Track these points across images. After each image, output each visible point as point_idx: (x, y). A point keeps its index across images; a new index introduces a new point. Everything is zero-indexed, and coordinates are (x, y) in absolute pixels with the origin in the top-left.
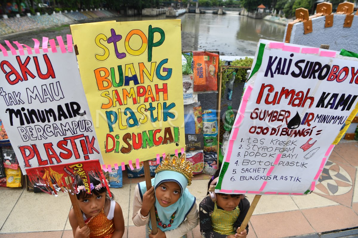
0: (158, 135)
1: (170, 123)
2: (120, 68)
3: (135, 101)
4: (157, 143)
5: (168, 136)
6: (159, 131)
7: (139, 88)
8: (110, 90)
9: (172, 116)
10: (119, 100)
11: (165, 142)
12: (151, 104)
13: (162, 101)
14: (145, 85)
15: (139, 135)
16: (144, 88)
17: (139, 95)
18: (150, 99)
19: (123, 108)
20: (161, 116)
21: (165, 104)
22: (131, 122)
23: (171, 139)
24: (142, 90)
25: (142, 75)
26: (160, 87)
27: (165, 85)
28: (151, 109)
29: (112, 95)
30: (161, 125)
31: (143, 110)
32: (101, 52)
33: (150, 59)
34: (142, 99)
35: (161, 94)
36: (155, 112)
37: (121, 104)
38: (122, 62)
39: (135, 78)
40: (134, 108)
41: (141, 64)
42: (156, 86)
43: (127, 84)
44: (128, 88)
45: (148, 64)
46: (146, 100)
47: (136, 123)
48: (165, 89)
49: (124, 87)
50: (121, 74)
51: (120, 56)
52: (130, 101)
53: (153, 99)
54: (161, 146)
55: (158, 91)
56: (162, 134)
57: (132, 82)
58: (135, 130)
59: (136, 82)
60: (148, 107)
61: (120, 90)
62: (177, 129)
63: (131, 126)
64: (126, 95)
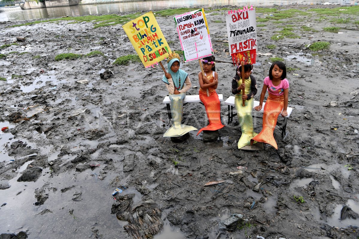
0: (160, 52)
1: (163, 46)
2: (139, 33)
3: (148, 42)
4: (161, 55)
5: (164, 51)
6: (160, 50)
7: (148, 38)
8: (139, 41)
9: (163, 43)
10: (143, 44)
11: (164, 54)
12: (153, 42)
13: (157, 39)
14: (149, 36)
15: (154, 53)
16: (149, 37)
17: (149, 40)
18: (153, 40)
19: (145, 46)
20: (159, 45)
21: (158, 40)
22: (150, 50)
23: (166, 52)
24: (149, 38)
25: (147, 33)
26: (154, 35)
27: (156, 34)
28: (154, 43)
29: (140, 43)
30: (160, 47)
31: (152, 44)
32: (132, 30)
33: (147, 27)
34: (150, 41)
35: (155, 37)
36: (156, 44)
37: (144, 45)
38: (139, 31)
39: (145, 35)
40: (148, 45)
41: (145, 30)
42: (153, 35)
43: (143, 37)
44: (144, 39)
45: (147, 29)
46: (151, 41)
47: (151, 50)
48: (156, 35)
49: (143, 39)
50: (140, 35)
51: (138, 30)
52: (146, 43)
53: (154, 40)
54: (163, 55)
55: (154, 36)
56: (161, 51)
57: (145, 37)
58: (152, 52)
59: (146, 36)
60: (153, 43)
61: (142, 40)
62: (166, 47)
63: (150, 51)
64: (145, 41)
